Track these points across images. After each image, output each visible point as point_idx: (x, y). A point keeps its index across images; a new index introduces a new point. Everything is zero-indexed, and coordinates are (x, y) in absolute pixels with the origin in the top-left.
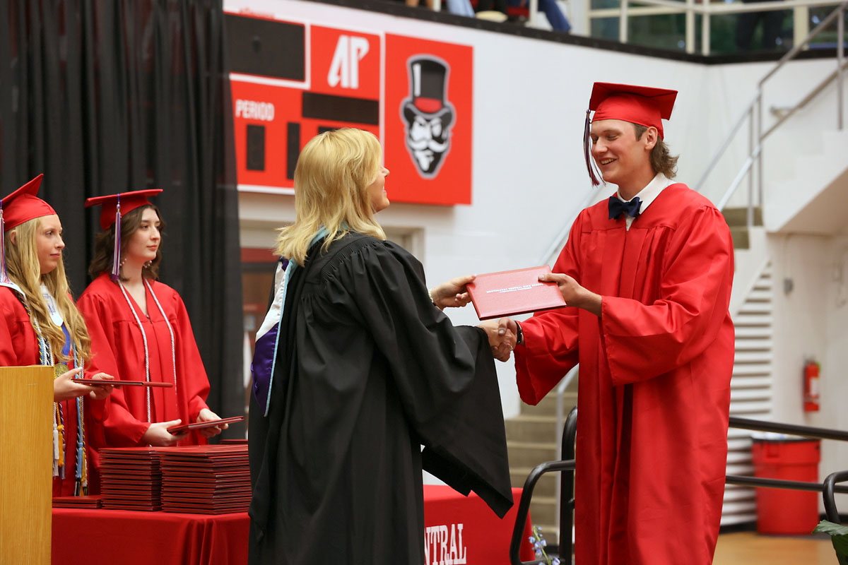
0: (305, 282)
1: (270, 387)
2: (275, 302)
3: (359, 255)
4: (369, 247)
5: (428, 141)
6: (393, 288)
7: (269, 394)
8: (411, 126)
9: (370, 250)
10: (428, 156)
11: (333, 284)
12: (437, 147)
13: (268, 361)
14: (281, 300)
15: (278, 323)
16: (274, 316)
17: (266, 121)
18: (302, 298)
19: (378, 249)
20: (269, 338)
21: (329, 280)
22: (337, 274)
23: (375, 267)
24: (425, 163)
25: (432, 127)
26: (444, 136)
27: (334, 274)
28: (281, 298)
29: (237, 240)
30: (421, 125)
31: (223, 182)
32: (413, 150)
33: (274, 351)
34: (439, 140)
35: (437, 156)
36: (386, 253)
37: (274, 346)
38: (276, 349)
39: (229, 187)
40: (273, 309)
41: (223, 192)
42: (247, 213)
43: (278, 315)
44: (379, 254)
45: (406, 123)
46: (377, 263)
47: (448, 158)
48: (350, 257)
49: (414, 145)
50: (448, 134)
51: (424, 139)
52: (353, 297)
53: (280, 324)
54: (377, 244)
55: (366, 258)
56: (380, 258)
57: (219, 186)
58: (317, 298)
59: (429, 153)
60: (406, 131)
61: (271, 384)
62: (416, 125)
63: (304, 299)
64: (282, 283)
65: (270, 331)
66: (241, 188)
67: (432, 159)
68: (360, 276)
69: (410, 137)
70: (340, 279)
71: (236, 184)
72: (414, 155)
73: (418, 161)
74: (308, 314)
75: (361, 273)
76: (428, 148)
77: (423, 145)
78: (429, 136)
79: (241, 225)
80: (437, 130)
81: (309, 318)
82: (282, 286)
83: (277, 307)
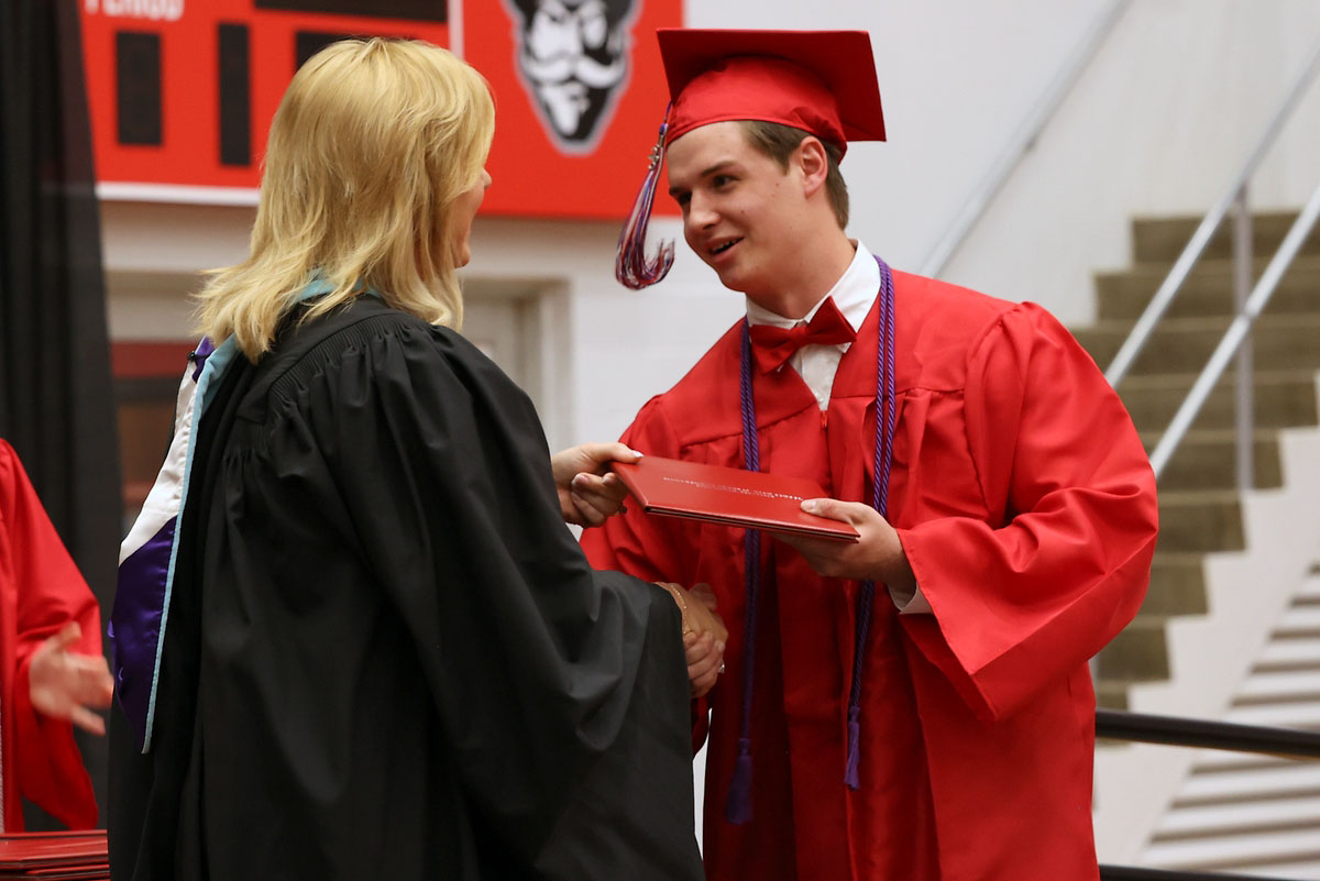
0: (233, 417)
1: (155, 681)
2: (167, 466)
3: (362, 357)
4: (390, 337)
5: (573, 60)
6: (436, 444)
7: (153, 698)
8: (529, 24)
9: (389, 345)
10: (574, 98)
11: (290, 425)
12: (597, 75)
13: (150, 615)
14: (183, 459)
15: (175, 518)
16: (164, 501)
17: (163, 22)
18: (225, 458)
19: (413, 344)
20: (152, 553)
21: (284, 415)
22: (305, 404)
23: (395, 387)
24: (567, 115)
25: (581, 24)
26: (615, 44)
27: (296, 399)
28: (182, 455)
29: (101, 323)
30: (554, 19)
31: (60, 176)
32: (537, 83)
33: (163, 589)
34: (601, 55)
35: (597, 97)
36: (429, 355)
37: (164, 577)
38: (169, 584)
39: (74, 189)
40: (163, 481)
41: (61, 203)
42: (122, 254)
43: (176, 497)
44: (413, 356)
45: (515, 16)
46: (402, 377)
47: (625, 102)
48: (340, 362)
49: (540, 71)
50: (624, 40)
51: (561, 55)
52: (333, 464)
53: (179, 522)
54: (413, 331)
55: (378, 366)
56: (414, 368)
57: (48, 188)
58: (255, 460)
59: (575, 89)
60: (517, 35)
61: (156, 672)
62: (542, 22)
63: (228, 460)
64: (186, 417)
65: (154, 539)
66: (107, 190)
67: (583, 105)
68: (355, 411)
69: (529, 51)
70: (309, 415)
71: (92, 179)
72: (539, 97)
73: (548, 109)
74: (233, 496)
75: (358, 404)
76: (573, 79)
77: (560, 69)
78: (574, 46)
79: (111, 284)
80: (595, 32)
81: (235, 508)
82: (185, 424)
83: (174, 478)
